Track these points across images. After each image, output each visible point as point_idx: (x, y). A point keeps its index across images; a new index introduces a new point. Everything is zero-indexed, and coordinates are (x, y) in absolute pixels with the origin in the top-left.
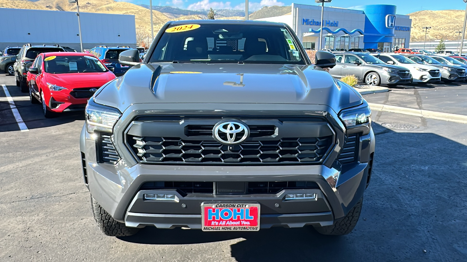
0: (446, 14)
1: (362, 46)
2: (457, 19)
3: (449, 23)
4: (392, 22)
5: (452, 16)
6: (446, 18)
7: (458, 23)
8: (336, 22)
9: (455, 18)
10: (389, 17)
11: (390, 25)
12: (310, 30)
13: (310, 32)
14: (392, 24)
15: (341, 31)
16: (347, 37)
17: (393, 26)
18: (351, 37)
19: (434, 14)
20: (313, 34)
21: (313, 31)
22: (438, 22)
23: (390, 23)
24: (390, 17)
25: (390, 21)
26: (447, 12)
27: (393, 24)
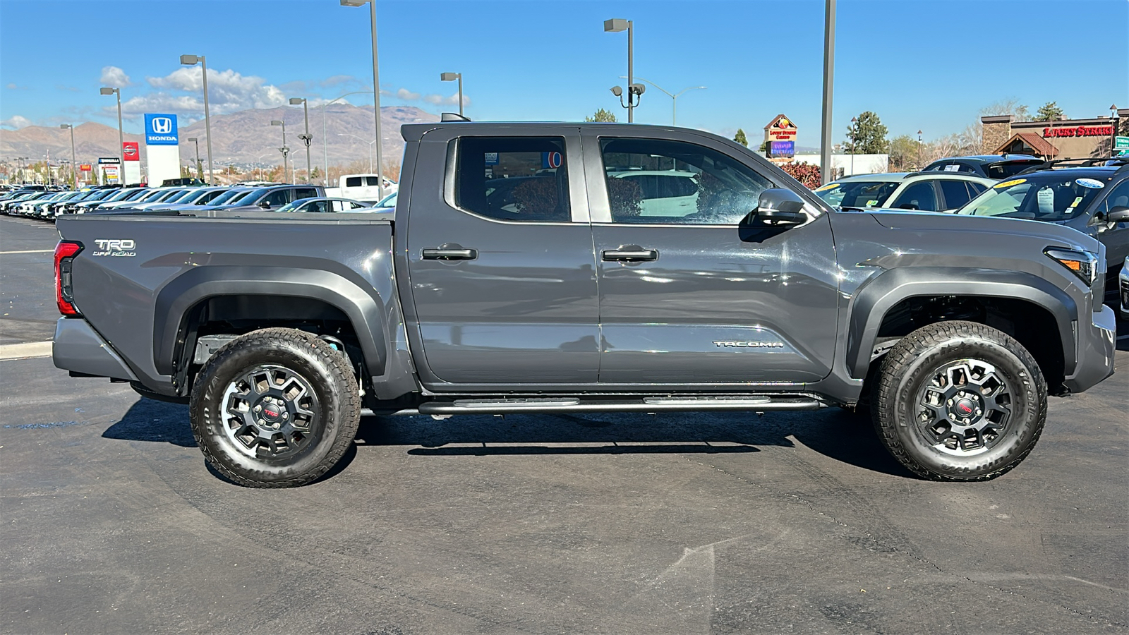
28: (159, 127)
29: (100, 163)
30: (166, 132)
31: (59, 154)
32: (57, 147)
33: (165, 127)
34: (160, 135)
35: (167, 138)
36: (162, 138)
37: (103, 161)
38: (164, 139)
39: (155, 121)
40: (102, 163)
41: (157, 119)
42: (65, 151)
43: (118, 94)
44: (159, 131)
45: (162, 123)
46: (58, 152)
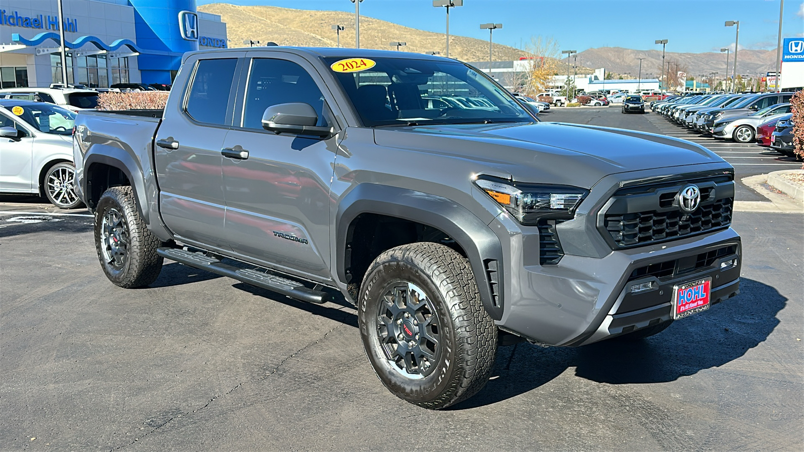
0: (261, 13)
1: (136, 78)
2: (282, 26)
3: (270, 33)
4: (193, 28)
5: (273, 19)
6: (262, 22)
7: (285, 33)
8: (70, 22)
9: (279, 22)
10: (184, 15)
11: (189, 34)
12: (15, 37)
13: (16, 42)
14: (193, 32)
15: (89, 43)
16: (101, 56)
17: (196, 36)
18: (109, 56)
19: (239, 12)
20: (24, 46)
21: (22, 41)
22: (249, 30)
23: (189, 30)
24: (187, 15)
25: (187, 24)
26: (262, 9)
27: (195, 30)
28: (794, 48)
29: (768, 76)
30: (799, 51)
31: (758, 69)
32: (758, 64)
33: (799, 48)
34: (793, 54)
35: (799, 56)
36: (795, 56)
37: (770, 74)
38: (797, 57)
39: (792, 43)
40: (769, 76)
41: (793, 42)
42: (763, 67)
43: (738, 26)
44: (793, 51)
45: (797, 45)
46: (758, 68)
